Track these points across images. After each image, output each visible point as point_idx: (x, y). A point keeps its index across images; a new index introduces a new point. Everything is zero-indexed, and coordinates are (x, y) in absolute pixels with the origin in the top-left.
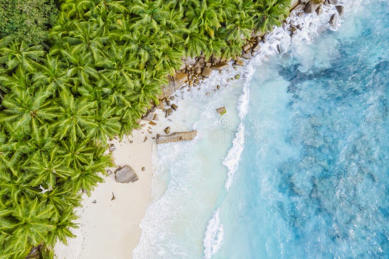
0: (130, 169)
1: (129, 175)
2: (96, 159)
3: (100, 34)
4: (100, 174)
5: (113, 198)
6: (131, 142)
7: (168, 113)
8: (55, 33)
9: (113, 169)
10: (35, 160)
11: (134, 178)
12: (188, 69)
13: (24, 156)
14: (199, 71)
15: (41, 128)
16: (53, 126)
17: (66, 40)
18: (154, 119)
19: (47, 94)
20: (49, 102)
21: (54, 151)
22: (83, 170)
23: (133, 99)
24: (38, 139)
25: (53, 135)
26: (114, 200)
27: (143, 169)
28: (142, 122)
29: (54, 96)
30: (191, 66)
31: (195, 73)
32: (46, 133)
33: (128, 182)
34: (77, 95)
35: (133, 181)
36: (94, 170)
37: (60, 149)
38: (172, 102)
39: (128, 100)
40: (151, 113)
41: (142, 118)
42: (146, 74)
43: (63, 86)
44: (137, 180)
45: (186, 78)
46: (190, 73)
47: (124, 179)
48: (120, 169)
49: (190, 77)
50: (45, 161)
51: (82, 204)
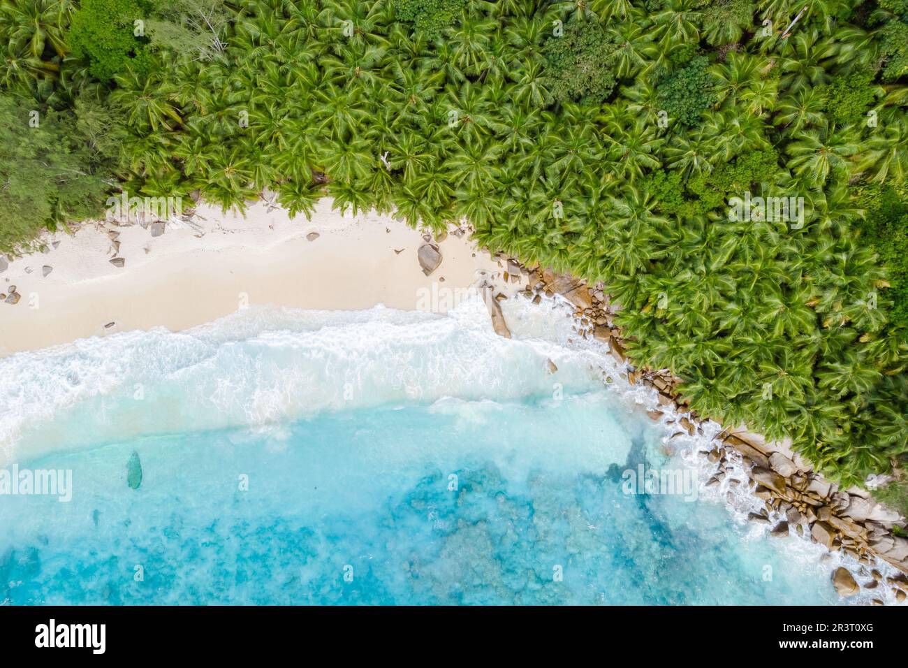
0: (439, 260)
1: (429, 262)
2: (436, 211)
3: (586, 162)
4: (420, 222)
5: (398, 252)
6: (474, 255)
7: (528, 291)
8: (571, 110)
9: (433, 241)
10: (413, 137)
11: (427, 270)
12: (600, 306)
13: (416, 126)
14: (600, 322)
15: (452, 133)
16: (458, 147)
17: (566, 125)
18: (512, 275)
19: (494, 126)
20: (486, 132)
21: (430, 156)
22: (418, 198)
23: (520, 230)
24: (438, 134)
25: (449, 150)
26: (395, 253)
27: (442, 279)
28: (504, 263)
29: (496, 136)
30: (605, 309)
31: (597, 317)
32: (449, 141)
33: (422, 264)
34: (502, 161)
35: (424, 271)
36: (423, 212)
37: (435, 162)
38: (543, 295)
39: (516, 224)
40: (518, 269)
41: (510, 260)
42: (556, 235)
43: (509, 141)
44: (427, 275)
45: (584, 306)
46: (595, 309)
47: (423, 258)
48: (436, 249)
49: (589, 312)
50: (415, 149)
51: (383, 214)
